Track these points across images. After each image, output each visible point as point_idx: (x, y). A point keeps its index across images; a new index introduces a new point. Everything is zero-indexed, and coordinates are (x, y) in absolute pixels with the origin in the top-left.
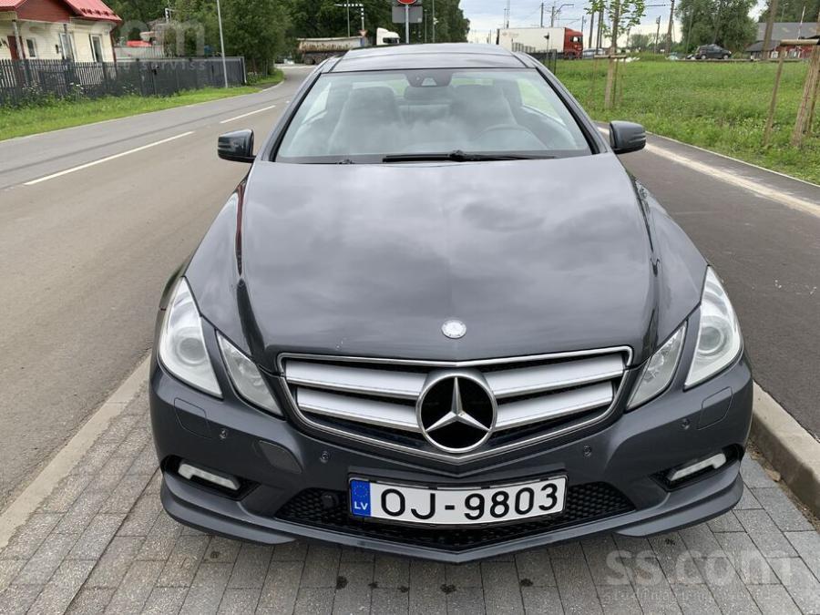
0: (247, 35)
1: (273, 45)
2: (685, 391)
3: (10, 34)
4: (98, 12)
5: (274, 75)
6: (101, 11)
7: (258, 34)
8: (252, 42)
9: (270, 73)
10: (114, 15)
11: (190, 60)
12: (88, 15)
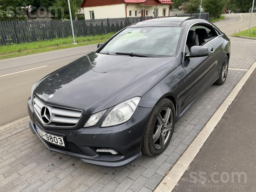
0: (212, 5)
1: (221, 8)
2: (100, 128)
3: (142, 9)
4: (167, 2)
5: (220, 18)
6: (167, 1)
7: (216, 4)
8: (213, 7)
9: (218, 17)
10: (171, 2)
11: (192, 14)
12: (164, 3)
